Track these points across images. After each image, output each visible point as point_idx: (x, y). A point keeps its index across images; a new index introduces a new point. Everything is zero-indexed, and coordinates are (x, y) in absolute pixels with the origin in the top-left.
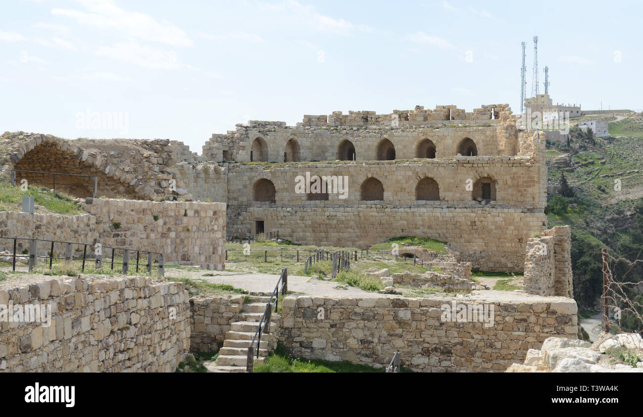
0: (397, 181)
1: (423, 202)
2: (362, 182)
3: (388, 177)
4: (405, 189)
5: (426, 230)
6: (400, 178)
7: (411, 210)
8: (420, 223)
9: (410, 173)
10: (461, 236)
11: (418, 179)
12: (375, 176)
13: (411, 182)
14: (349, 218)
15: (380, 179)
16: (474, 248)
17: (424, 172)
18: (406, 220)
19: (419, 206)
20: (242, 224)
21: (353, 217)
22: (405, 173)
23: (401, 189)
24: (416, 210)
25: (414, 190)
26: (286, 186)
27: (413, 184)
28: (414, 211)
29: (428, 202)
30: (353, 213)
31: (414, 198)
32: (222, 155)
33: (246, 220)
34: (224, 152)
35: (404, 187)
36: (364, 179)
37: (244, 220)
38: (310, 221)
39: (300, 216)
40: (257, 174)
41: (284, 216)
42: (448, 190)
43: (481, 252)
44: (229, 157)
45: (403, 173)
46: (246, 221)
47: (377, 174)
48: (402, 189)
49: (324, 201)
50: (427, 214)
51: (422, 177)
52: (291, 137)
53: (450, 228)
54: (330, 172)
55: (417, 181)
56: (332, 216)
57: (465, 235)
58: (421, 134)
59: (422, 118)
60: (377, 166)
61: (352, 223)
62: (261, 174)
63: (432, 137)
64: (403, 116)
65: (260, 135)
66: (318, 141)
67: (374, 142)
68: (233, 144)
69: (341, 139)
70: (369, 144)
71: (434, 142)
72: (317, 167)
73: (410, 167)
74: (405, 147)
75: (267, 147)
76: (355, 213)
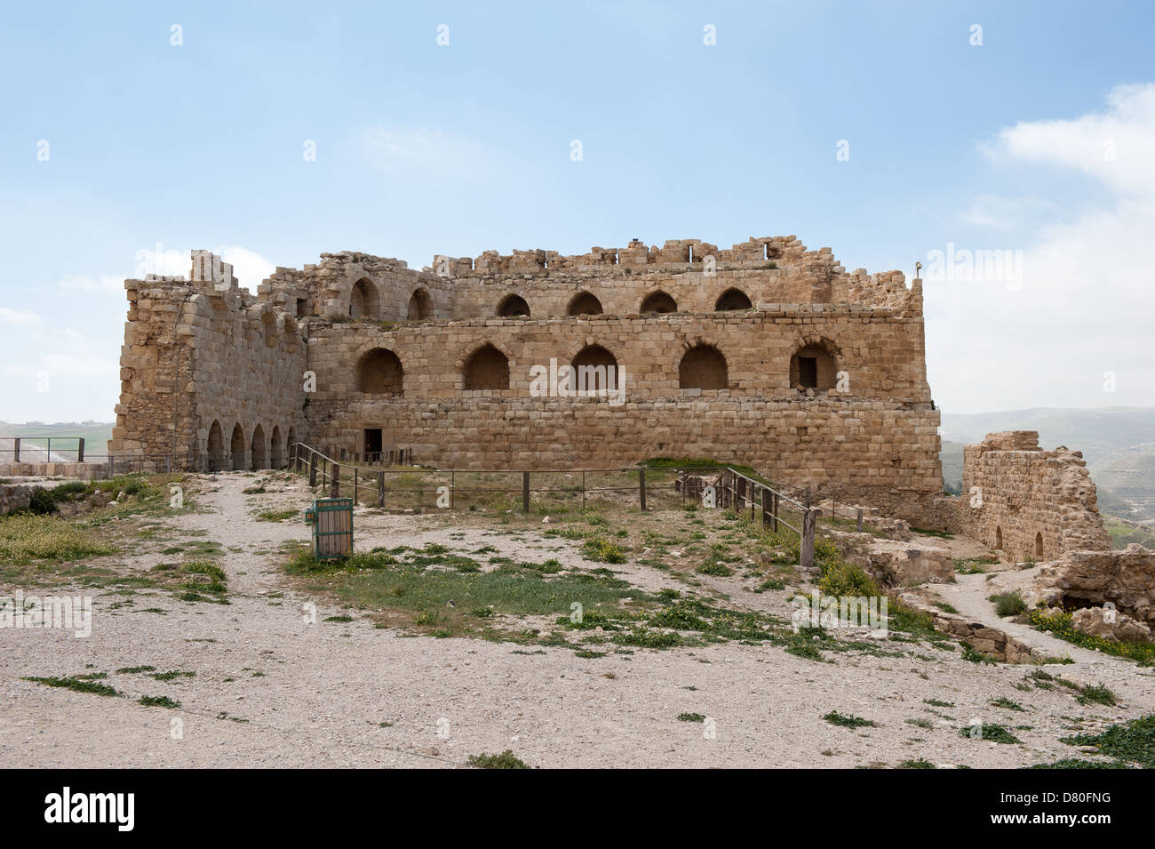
0: (646, 353)
1: (696, 392)
2: (576, 353)
3: (627, 345)
4: (660, 366)
5: (708, 445)
6: (651, 345)
7: (678, 407)
8: (697, 430)
9: (670, 337)
10: (779, 456)
11: (685, 347)
12: (601, 342)
13: (673, 352)
14: (553, 422)
15: (611, 349)
16: (806, 480)
17: (697, 335)
18: (669, 426)
19: (689, 399)
20: (337, 435)
21: (561, 421)
22: (661, 337)
23: (653, 366)
24: (688, 405)
25: (676, 369)
26: (424, 361)
27: (677, 354)
28: (685, 407)
29: (705, 392)
30: (562, 412)
31: (676, 383)
32: (295, 307)
33: (346, 428)
34: (300, 301)
35: (659, 363)
36: (580, 347)
37: (341, 428)
38: (475, 429)
39: (455, 420)
40: (368, 339)
41: (423, 419)
42: (746, 367)
43: (819, 488)
44: (308, 310)
45: (656, 336)
46: (344, 430)
47: (605, 338)
48: (655, 368)
49: (499, 390)
50: (710, 413)
51: (693, 343)
52: (419, 285)
53: (757, 440)
54: (513, 334)
55: (683, 352)
56: (520, 418)
57: (786, 454)
58: (649, 284)
59: (644, 260)
60: (605, 322)
61: (559, 433)
62: (375, 339)
63: (671, 287)
64: (608, 257)
65: (367, 274)
66: (462, 297)
67: (564, 297)
68: (316, 288)
69: (505, 293)
70: (555, 301)
71: (675, 296)
72: (486, 326)
73: (670, 325)
74: (621, 305)
75: (379, 298)
76: (566, 413)
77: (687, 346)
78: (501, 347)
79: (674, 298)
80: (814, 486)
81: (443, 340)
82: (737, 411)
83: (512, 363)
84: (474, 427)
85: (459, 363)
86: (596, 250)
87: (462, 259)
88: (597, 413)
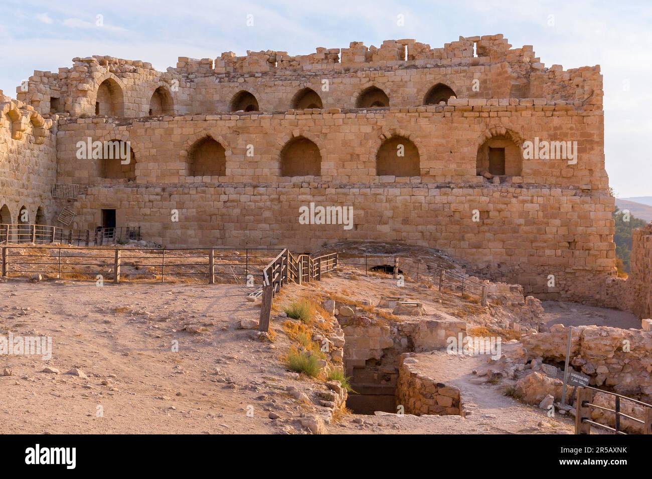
0: (345, 143)
1: (390, 179)
2: (283, 144)
3: (329, 136)
4: (358, 155)
5: (398, 226)
6: (350, 137)
7: (372, 192)
8: (388, 213)
9: (368, 129)
10: (463, 237)
11: (381, 139)
12: (306, 135)
13: (370, 143)
14: (261, 204)
15: (315, 140)
16: (486, 258)
17: (392, 127)
18: (363, 209)
19: (383, 185)
20: (79, 214)
21: (268, 203)
22: (359, 129)
23: (352, 155)
24: (381, 191)
25: (373, 158)
26: (153, 151)
27: (373, 146)
28: (377, 192)
29: (398, 179)
30: (269, 196)
31: (373, 171)
32: (49, 104)
33: (86, 208)
34: (53, 100)
35: (357, 152)
36: (287, 138)
37: (82, 208)
38: (194, 210)
39: (177, 202)
40: (105, 132)
41: (150, 201)
42: (435, 157)
43: (499, 266)
44: (61, 107)
45: (355, 129)
46: (85, 210)
47: (309, 131)
48: (354, 157)
49: (217, 177)
50: (401, 198)
51: (389, 136)
52: (160, 84)
53: (444, 223)
54: (229, 127)
55: (380, 142)
56: (233, 201)
57: (469, 235)
58: (364, 81)
59: (363, 59)
60: (310, 116)
61: (267, 214)
62: (112, 132)
63: (384, 83)
64: (331, 56)
65: (113, 76)
66: (200, 93)
67: (289, 92)
68: (68, 88)
69: (237, 90)
70: (280, 97)
71: (387, 92)
72: (205, 120)
73: (367, 119)
74: (339, 100)
75: (123, 97)
76: (272, 197)
77: (383, 137)
78: (219, 139)
79: (386, 93)
80: (494, 265)
81: (169, 132)
82: (425, 197)
83: (228, 153)
84: (193, 208)
85: (183, 153)
86: (320, 50)
87: (203, 59)
88: (300, 197)
